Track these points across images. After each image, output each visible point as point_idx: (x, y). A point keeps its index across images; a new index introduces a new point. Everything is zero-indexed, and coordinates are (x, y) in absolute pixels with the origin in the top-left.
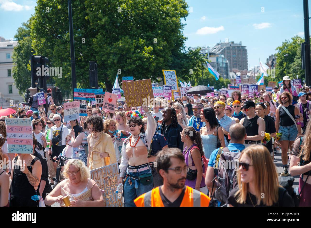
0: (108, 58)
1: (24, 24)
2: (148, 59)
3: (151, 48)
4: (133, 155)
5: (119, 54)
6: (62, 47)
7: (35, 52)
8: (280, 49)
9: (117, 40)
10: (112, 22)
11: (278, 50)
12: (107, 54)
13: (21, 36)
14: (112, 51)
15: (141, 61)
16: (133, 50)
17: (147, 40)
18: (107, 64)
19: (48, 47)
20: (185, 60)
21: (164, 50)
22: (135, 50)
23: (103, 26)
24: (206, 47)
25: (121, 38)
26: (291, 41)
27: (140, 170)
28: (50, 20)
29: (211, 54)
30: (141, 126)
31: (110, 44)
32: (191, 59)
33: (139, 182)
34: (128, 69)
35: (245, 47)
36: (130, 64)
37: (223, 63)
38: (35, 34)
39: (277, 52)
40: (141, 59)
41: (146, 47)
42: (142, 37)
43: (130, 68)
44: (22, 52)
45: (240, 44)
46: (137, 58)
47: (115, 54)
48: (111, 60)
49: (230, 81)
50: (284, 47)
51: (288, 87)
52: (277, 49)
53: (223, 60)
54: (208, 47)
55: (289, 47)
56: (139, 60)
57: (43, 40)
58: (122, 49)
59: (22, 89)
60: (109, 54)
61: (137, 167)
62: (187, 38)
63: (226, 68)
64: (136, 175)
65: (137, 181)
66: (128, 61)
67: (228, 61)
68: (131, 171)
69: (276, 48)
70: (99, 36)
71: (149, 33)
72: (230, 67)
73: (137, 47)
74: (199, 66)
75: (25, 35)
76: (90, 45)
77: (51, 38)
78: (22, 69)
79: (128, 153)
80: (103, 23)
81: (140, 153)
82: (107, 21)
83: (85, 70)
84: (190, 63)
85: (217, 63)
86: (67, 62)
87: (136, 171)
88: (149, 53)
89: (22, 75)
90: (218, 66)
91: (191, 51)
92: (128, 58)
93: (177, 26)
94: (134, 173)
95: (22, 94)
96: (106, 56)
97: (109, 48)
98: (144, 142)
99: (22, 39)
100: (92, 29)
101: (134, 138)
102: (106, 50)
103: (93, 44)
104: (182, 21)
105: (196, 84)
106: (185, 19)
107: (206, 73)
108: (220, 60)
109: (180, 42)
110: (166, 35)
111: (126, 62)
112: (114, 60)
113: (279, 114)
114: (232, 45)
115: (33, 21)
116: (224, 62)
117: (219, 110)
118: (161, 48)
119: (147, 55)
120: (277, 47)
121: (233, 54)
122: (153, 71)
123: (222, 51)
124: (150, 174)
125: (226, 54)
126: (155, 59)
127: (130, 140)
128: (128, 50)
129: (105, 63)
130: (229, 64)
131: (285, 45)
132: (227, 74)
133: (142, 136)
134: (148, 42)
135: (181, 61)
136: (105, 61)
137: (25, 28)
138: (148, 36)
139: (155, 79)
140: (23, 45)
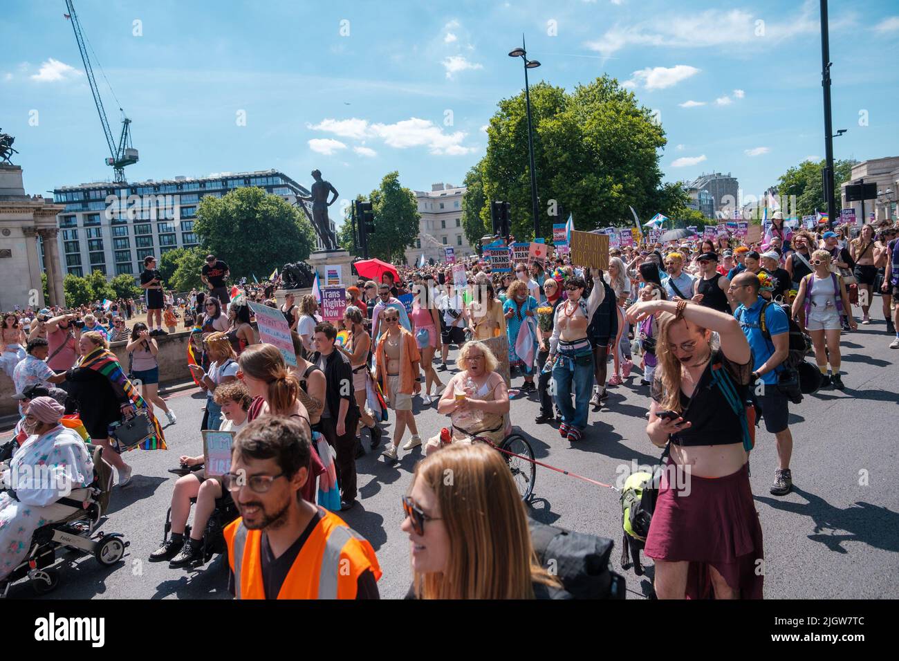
0: (570, 200)
1: (473, 169)
2: (617, 199)
3: (620, 186)
4: (567, 327)
5: (582, 195)
6: (517, 190)
7: (487, 199)
8: (784, 179)
9: (581, 178)
10: (574, 158)
11: (781, 181)
12: (568, 195)
13: (469, 181)
14: (574, 192)
15: (609, 201)
16: (599, 189)
17: (616, 177)
18: (569, 207)
19: (502, 192)
20: (661, 199)
21: (636, 188)
22: (601, 189)
23: (563, 164)
24: (685, 182)
25: (585, 177)
26: (799, 168)
27: (576, 347)
28: (503, 162)
29: (692, 190)
30: (583, 289)
31: (572, 184)
32: (670, 197)
33: (575, 362)
34: (594, 212)
35: (736, 179)
36: (596, 206)
37: (707, 200)
38: (487, 178)
39: (779, 183)
40: (608, 199)
41: (614, 186)
42: (610, 174)
43: (595, 210)
44: (472, 199)
45: (729, 176)
46: (605, 199)
47: (577, 195)
48: (573, 202)
49: (716, 221)
50: (789, 176)
51: (779, 227)
52: (780, 179)
53: (707, 197)
54: (688, 182)
55: (796, 175)
56: (606, 200)
57: (496, 185)
58: (585, 189)
59: (472, 240)
60: (570, 196)
61: (572, 343)
62: (664, 175)
63: (711, 206)
64: (569, 353)
65: (572, 361)
66: (593, 202)
67: (713, 198)
68: (564, 348)
69: (778, 178)
70: (559, 175)
71: (619, 169)
72: (716, 205)
73: (604, 186)
74: (679, 205)
75: (474, 181)
76: (549, 187)
77: (504, 182)
78: (472, 218)
79: (560, 323)
80: (563, 160)
81: (576, 325)
82: (568, 158)
83: (543, 216)
84: (669, 201)
85: (700, 201)
86: (522, 207)
87: (570, 347)
88: (618, 192)
89: (472, 225)
90: (700, 203)
91: (669, 187)
92: (593, 200)
93: (653, 159)
94: (569, 351)
95: (472, 245)
96: (567, 198)
97: (571, 189)
98: (583, 312)
99: (472, 185)
100: (550, 168)
101: (571, 304)
102: (568, 190)
103: (552, 185)
104: (659, 151)
105: (674, 226)
106: (663, 149)
107: (686, 213)
108: (703, 197)
109: (656, 178)
110: (638, 169)
111: (591, 204)
112: (576, 202)
113: (791, 265)
114: (719, 178)
115: (485, 164)
116: (709, 198)
117: (674, 266)
118: (633, 185)
119: (616, 194)
120: (780, 176)
121: (720, 188)
122: (623, 213)
123: (706, 185)
124: (590, 351)
125: (711, 189)
126: (626, 198)
127: (565, 306)
128: (593, 189)
129: (566, 206)
130: (714, 201)
131: (791, 174)
132: (713, 214)
133: (582, 304)
134: (617, 179)
135: (656, 200)
136: (565, 204)
137: (474, 172)
138: (616, 173)
139: (624, 222)
140: (473, 190)
